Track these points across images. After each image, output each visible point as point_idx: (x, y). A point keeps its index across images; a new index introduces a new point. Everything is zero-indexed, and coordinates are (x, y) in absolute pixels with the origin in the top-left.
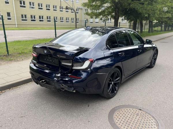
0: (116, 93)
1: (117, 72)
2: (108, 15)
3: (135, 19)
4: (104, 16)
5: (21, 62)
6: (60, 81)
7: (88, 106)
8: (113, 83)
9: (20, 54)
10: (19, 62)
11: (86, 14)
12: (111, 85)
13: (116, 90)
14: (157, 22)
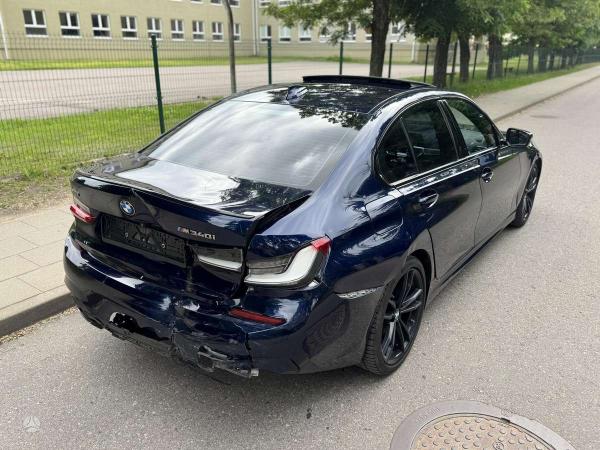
0: (410, 346)
1: (415, 271)
2: (349, 15)
3: (442, 28)
4: (332, 19)
5: (30, 216)
6: (194, 333)
7: (309, 416)
8: (397, 314)
9: (24, 178)
10: (23, 217)
11: (270, 13)
12: (392, 325)
13: (407, 339)
14: (516, 38)
